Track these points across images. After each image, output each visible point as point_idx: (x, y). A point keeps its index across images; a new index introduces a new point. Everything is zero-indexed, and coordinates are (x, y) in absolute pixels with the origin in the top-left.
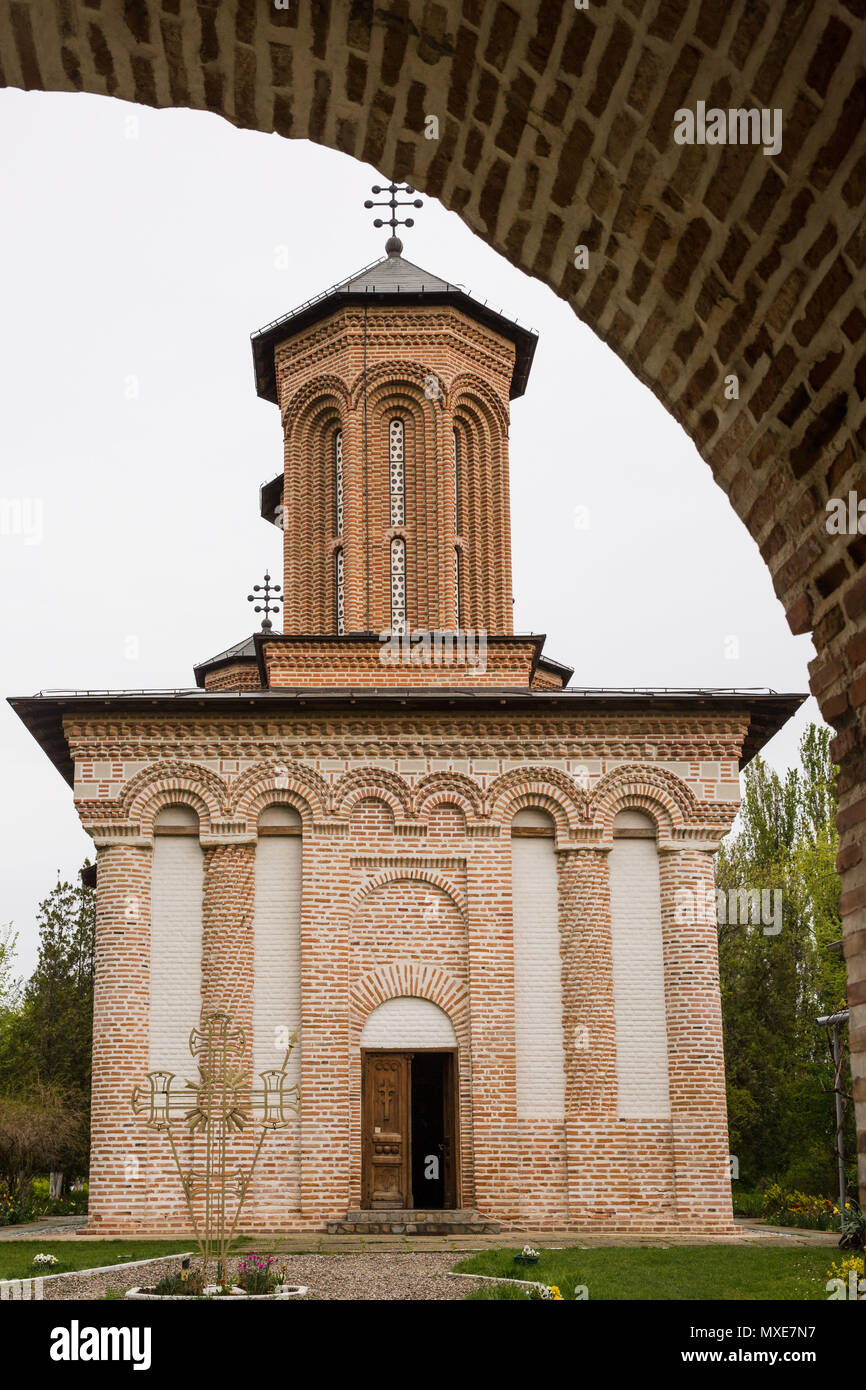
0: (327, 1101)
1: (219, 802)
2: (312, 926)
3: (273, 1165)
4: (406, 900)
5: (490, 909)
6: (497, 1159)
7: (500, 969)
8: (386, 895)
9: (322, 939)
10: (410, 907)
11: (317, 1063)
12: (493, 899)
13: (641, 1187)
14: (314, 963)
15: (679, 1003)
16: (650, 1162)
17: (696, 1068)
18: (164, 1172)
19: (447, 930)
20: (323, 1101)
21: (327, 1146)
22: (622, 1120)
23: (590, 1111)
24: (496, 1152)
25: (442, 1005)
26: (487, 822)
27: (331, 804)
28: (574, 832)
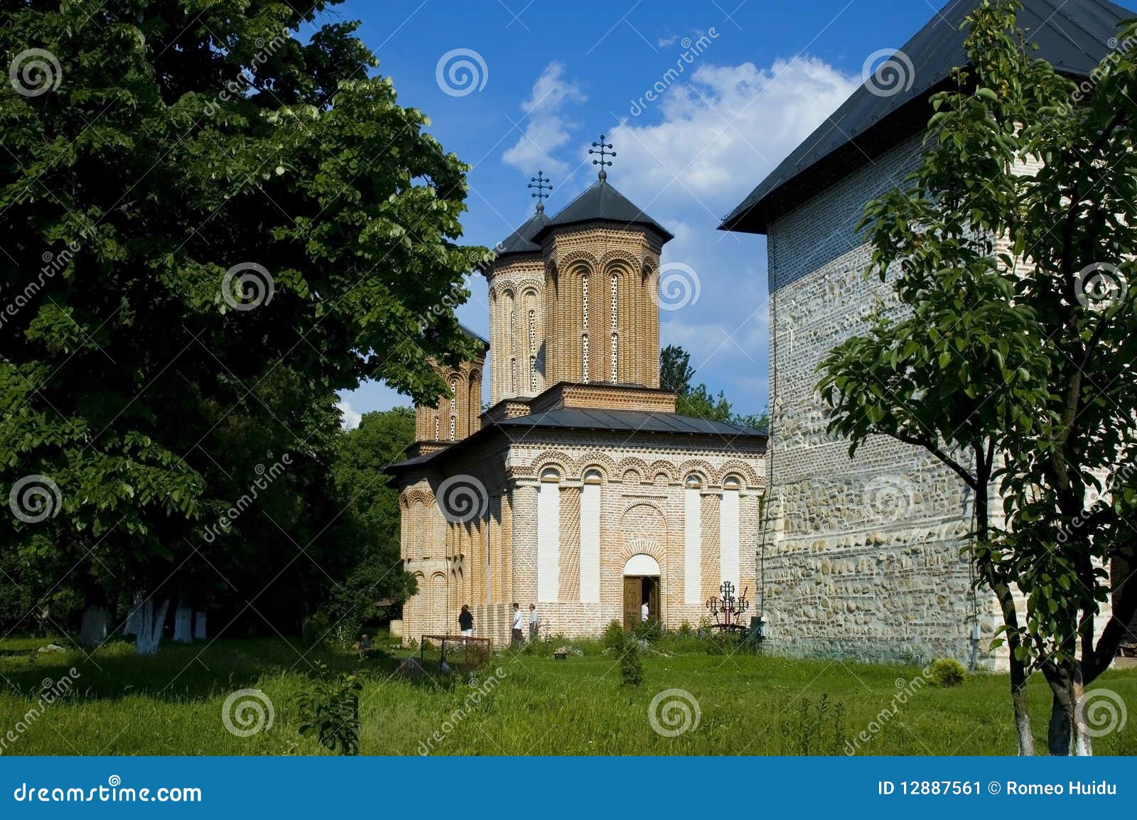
1: (570, 469)
2: (607, 523)
4: (643, 513)
5: (676, 518)
6: (677, 620)
7: (679, 543)
8: (634, 511)
9: (610, 529)
10: (644, 516)
11: (608, 581)
12: (677, 514)
14: (605, 540)
15: (745, 558)
17: (751, 584)
19: (658, 526)
20: (610, 596)
21: (612, 614)
24: (676, 617)
25: (655, 558)
26: (677, 482)
27: (616, 472)
28: (710, 487)
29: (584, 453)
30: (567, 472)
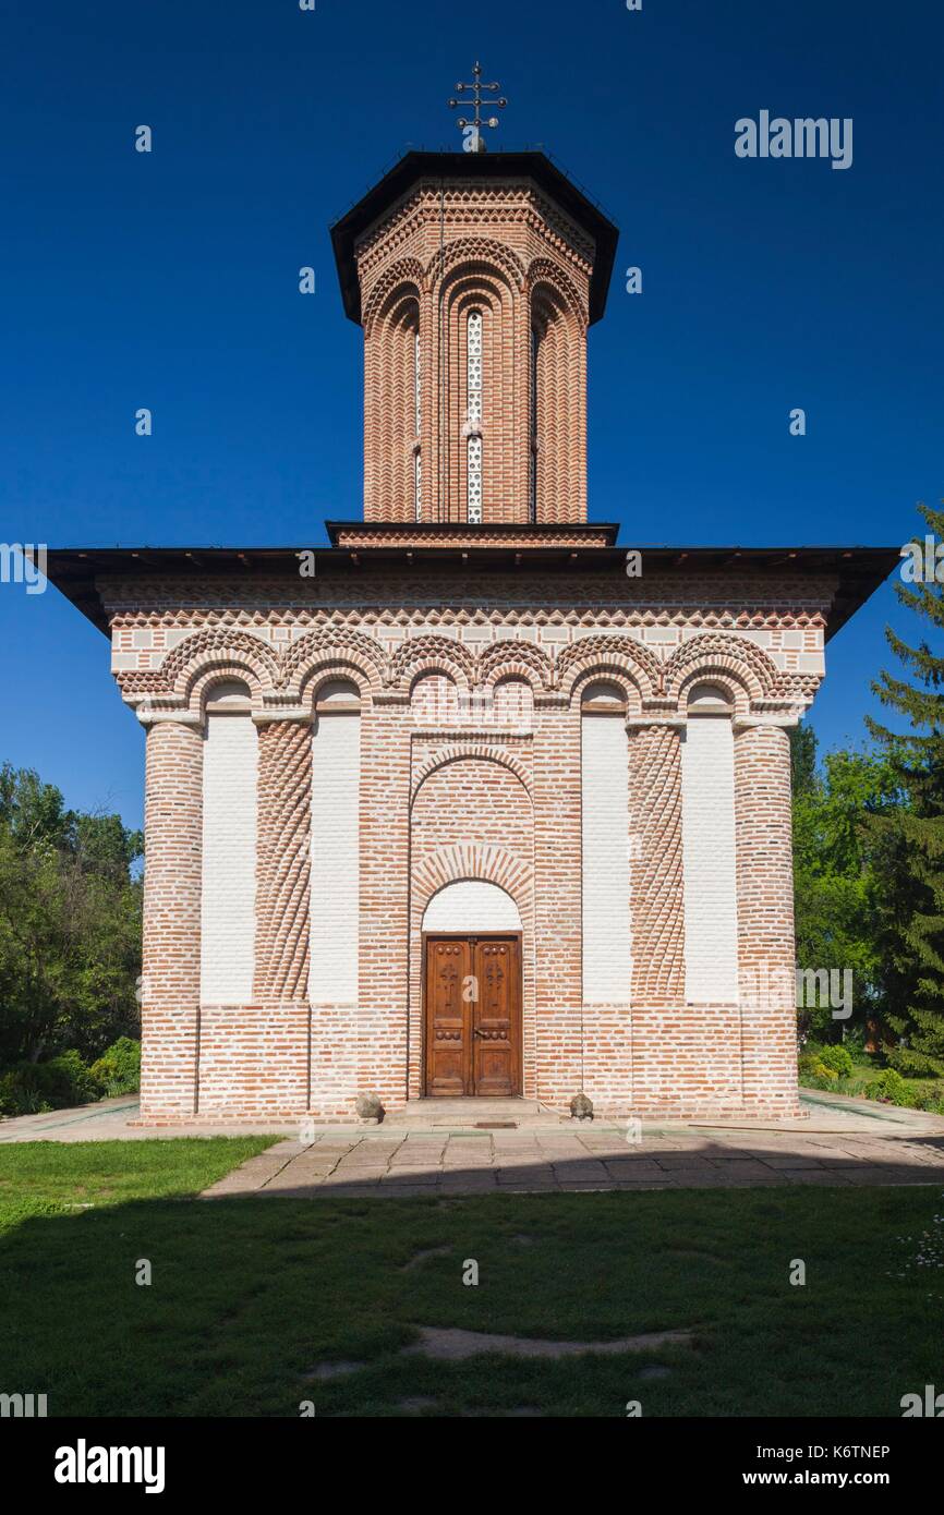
0: (385, 986)
1: (271, 673)
2: (371, 805)
3: (330, 1053)
4: (471, 779)
5: (557, 787)
6: (561, 1045)
7: (566, 849)
8: (449, 773)
9: (381, 819)
10: (474, 786)
11: (375, 948)
12: (560, 776)
13: (707, 1072)
14: (372, 843)
15: (751, 885)
16: (717, 1047)
17: (768, 952)
18: (216, 1061)
19: (512, 809)
20: (381, 986)
21: (384, 1033)
22: (690, 1005)
23: (656, 996)
24: (559, 1038)
25: (506, 887)
26: (554, 695)
27: (390, 674)
28: (647, 706)
29: (305, 631)
30: (264, 682)
